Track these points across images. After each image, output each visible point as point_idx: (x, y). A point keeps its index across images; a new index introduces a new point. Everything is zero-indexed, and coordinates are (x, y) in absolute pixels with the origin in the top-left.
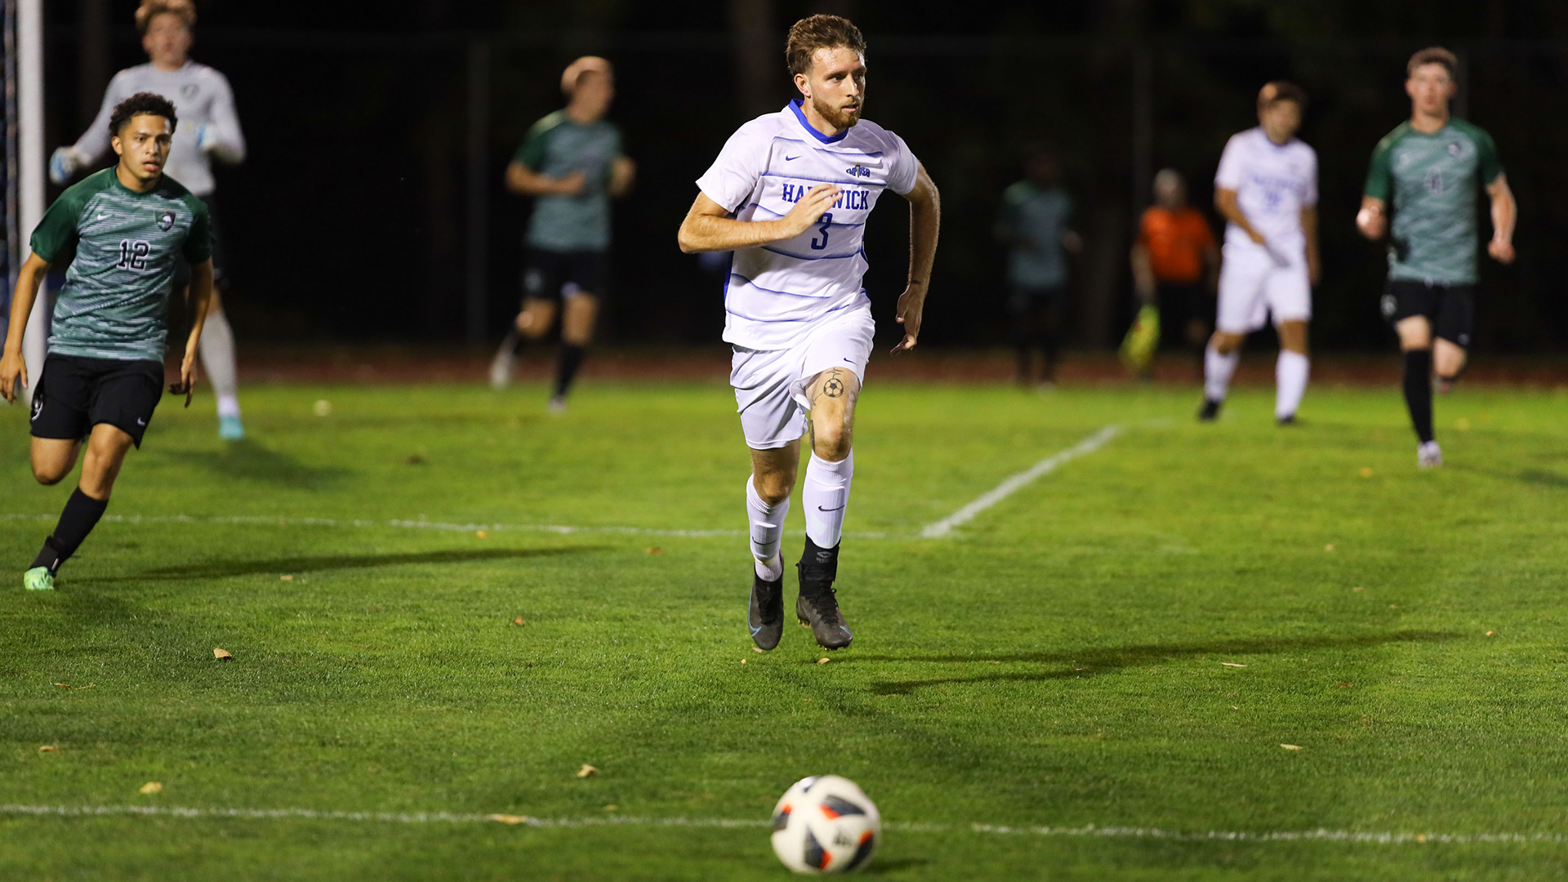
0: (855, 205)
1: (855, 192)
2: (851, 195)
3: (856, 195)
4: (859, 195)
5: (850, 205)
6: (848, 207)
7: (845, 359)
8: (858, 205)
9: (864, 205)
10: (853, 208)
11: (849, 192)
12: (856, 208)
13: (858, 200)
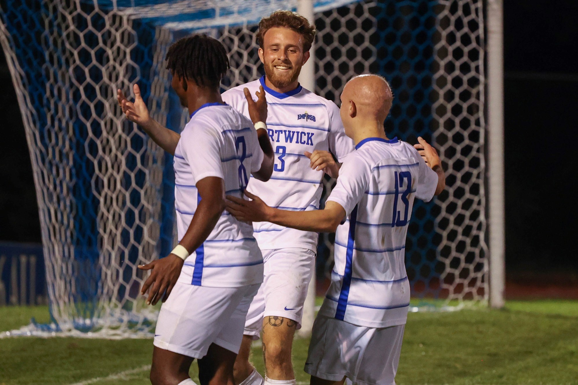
0: (303, 141)
1: (302, 133)
2: (300, 134)
3: (303, 135)
4: (305, 135)
5: (299, 141)
6: (297, 142)
7: (286, 309)
8: (305, 142)
9: (310, 142)
10: (301, 143)
11: (298, 133)
12: (304, 143)
13: (305, 138)
